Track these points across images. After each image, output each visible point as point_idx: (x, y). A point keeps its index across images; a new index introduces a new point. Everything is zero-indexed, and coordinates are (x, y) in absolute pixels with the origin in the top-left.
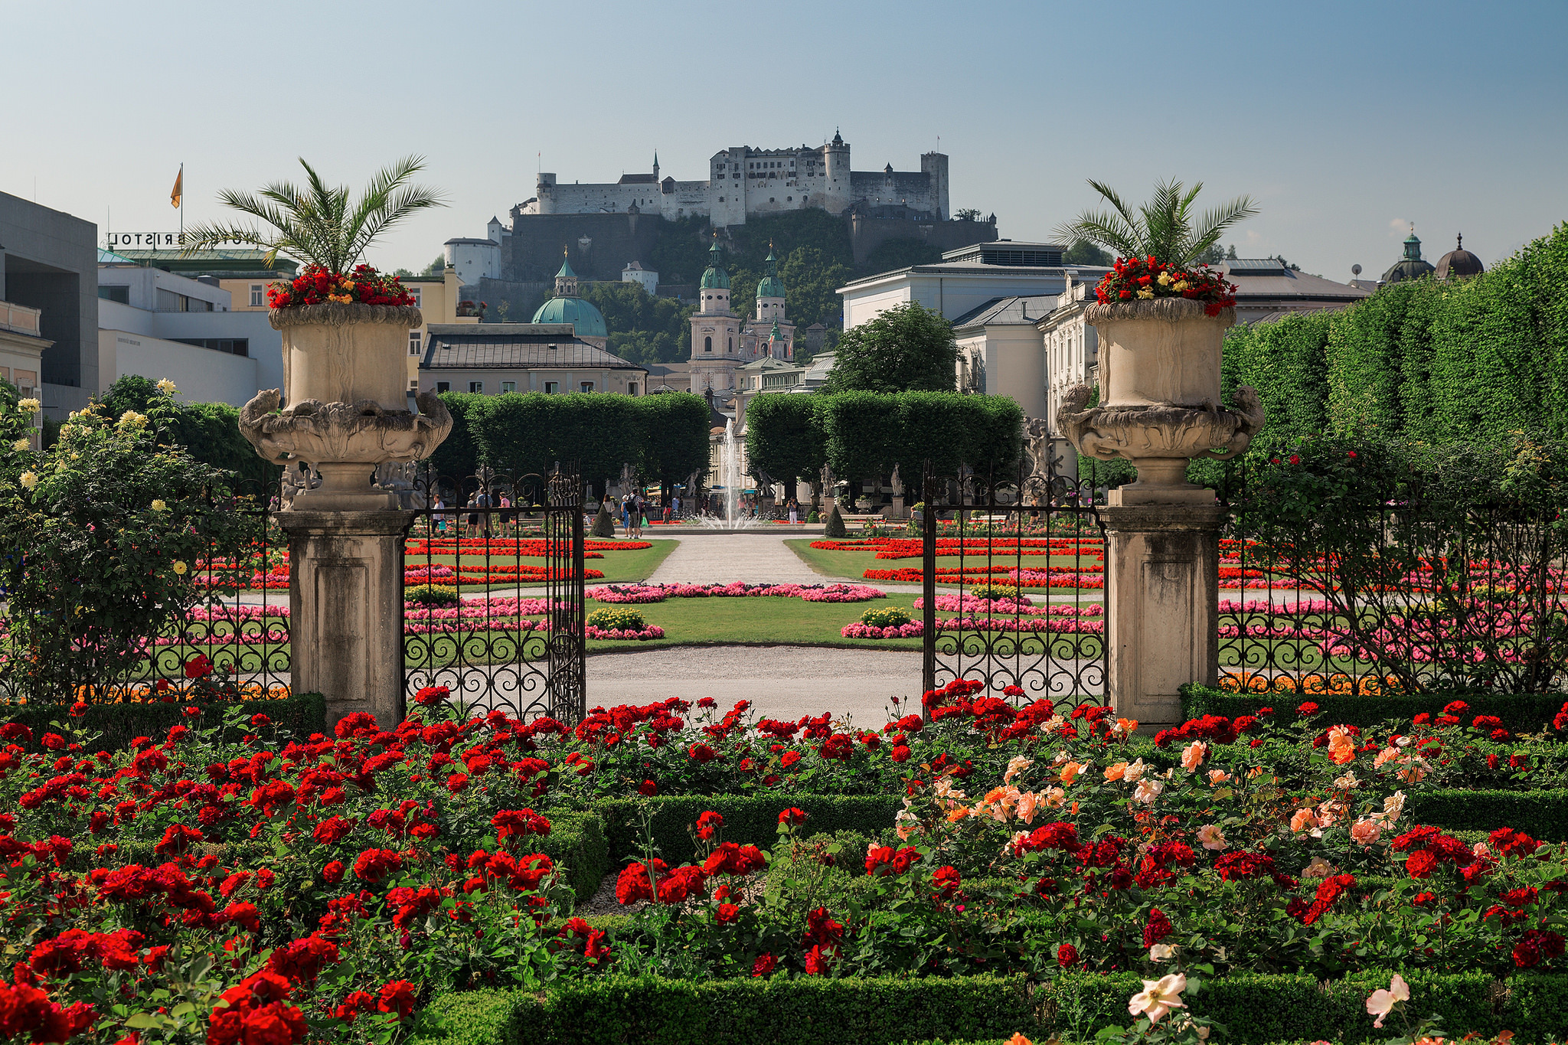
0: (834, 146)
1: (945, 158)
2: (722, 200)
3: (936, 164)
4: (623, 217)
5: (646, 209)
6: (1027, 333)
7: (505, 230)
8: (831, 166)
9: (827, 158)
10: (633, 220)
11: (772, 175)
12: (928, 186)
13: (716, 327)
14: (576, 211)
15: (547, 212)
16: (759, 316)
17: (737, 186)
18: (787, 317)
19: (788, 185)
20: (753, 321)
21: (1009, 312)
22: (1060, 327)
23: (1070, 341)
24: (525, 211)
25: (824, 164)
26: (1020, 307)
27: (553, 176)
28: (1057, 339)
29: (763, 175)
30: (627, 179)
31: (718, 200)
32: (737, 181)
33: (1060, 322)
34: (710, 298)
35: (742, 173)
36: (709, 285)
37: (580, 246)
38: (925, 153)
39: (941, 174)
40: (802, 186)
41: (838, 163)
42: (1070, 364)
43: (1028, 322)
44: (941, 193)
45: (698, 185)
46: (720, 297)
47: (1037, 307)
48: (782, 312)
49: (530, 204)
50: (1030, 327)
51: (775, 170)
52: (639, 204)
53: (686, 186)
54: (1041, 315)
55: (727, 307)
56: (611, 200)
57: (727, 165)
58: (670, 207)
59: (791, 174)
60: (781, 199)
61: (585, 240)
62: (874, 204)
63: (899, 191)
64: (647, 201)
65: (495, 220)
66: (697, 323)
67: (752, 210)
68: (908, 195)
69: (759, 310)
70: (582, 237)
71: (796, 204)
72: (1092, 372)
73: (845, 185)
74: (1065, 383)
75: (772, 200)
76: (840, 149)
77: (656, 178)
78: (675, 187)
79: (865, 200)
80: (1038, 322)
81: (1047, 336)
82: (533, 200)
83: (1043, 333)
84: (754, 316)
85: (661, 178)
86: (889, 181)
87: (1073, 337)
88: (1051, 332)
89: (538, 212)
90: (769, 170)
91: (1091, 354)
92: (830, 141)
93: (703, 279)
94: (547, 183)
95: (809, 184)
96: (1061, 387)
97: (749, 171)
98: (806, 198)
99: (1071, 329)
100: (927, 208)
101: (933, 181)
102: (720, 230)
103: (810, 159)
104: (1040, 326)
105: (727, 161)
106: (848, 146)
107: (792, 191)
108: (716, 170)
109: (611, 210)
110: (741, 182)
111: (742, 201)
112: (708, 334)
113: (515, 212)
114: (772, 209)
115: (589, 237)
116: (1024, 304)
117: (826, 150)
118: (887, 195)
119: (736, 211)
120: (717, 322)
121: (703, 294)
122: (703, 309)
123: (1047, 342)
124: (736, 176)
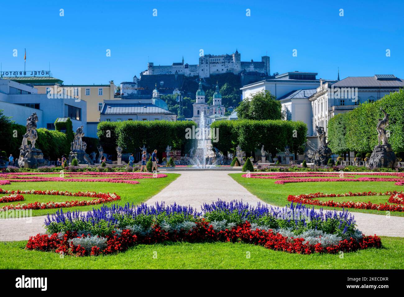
0: (236, 54)
1: (269, 57)
2: (202, 70)
3: (266, 59)
4: (173, 75)
5: (180, 73)
6: (305, 101)
7: (138, 79)
8: (235, 60)
9: (234, 58)
10: (176, 76)
11: (217, 63)
12: (264, 66)
13: (201, 107)
14: (159, 74)
15: (151, 74)
16: (214, 104)
17: (207, 66)
18: (222, 104)
19: (222, 66)
20: (212, 105)
21: (300, 94)
22: (318, 99)
23: (322, 103)
24: (144, 74)
25: (233, 59)
26: (303, 93)
27: (152, 63)
28: (317, 103)
29: (215, 63)
30: (174, 64)
31: (201, 70)
32: (207, 65)
33: (318, 97)
34: (199, 98)
35: (208, 62)
36: (199, 95)
37: (161, 84)
38: (263, 56)
39: (267, 62)
40: (226, 66)
41: (237, 59)
42: (322, 111)
43: (305, 98)
44: (268, 68)
45: (196, 66)
46: (202, 98)
47: (309, 93)
48: (220, 103)
49: (146, 72)
50: (306, 100)
51: (218, 61)
52: (178, 71)
53: (192, 66)
54: (310, 95)
55: (204, 101)
56: (170, 70)
57: (204, 60)
58: (187, 72)
59: (223, 63)
60: (220, 70)
61: (162, 82)
62: (248, 71)
63: (255, 67)
64: (180, 71)
65: (135, 77)
66: (195, 106)
67: (211, 73)
68: (258, 68)
69: (214, 102)
70: (161, 81)
71: (224, 71)
72: (331, 113)
73: (239, 66)
74: (320, 117)
75: (217, 70)
76: (238, 55)
77: (183, 64)
78: (189, 66)
79: (245, 70)
80: (309, 98)
81: (312, 102)
82: (147, 71)
83: (311, 101)
84: (212, 104)
85: (185, 64)
86: (252, 64)
87: (323, 101)
88: (314, 101)
89: (148, 74)
90: (216, 61)
91: (330, 107)
92: (235, 52)
93: (197, 93)
94: (151, 66)
95: (229, 65)
96: (319, 119)
97: (210, 62)
98: (227, 69)
99: (323, 99)
100: (264, 72)
101: (265, 64)
102: (202, 79)
103: (229, 58)
104: (309, 99)
105: (204, 59)
106: (240, 54)
107: (223, 67)
108: (201, 61)
109: (169, 73)
110: (208, 65)
111: (208, 70)
112: (198, 109)
113: (141, 74)
114: (217, 73)
115: (163, 81)
116: (304, 92)
117: (233, 55)
118: (252, 69)
119: (207, 73)
120: (201, 106)
121: (197, 97)
122: (197, 102)
123: (312, 104)
124: (207, 63)
